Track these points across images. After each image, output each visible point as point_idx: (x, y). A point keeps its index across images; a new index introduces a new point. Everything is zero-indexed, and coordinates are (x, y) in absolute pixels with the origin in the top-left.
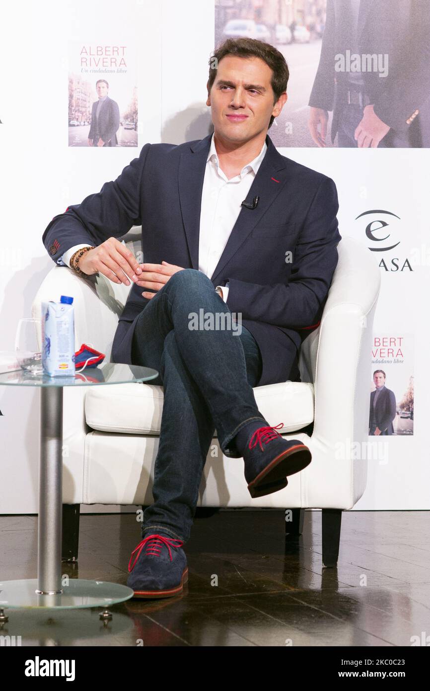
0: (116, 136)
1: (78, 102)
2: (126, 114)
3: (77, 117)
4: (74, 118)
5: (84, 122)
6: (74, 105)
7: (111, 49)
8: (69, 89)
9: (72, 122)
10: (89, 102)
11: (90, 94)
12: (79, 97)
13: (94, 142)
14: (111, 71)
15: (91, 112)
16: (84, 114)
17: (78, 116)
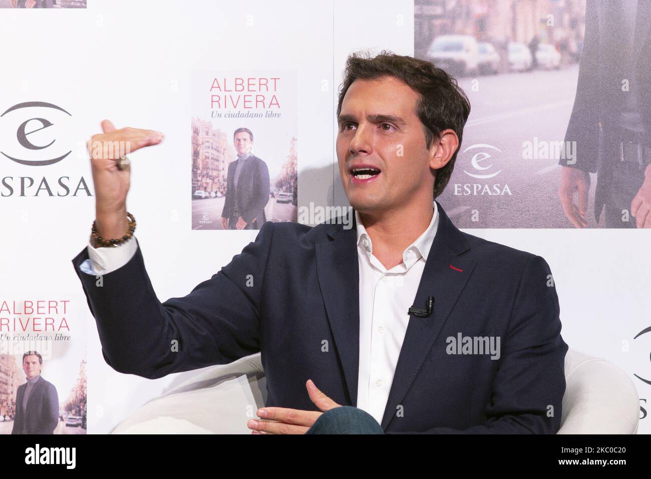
0: (264, 213)
1: (207, 163)
2: (279, 179)
3: (205, 185)
4: (200, 187)
5: (216, 193)
6: (201, 166)
7: (257, 82)
8: (193, 143)
9: (197, 193)
10: (223, 162)
11: (224, 150)
12: (207, 155)
13: (230, 221)
14: (256, 115)
15: (226, 177)
16: (216, 180)
17: (207, 184)
